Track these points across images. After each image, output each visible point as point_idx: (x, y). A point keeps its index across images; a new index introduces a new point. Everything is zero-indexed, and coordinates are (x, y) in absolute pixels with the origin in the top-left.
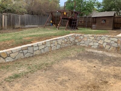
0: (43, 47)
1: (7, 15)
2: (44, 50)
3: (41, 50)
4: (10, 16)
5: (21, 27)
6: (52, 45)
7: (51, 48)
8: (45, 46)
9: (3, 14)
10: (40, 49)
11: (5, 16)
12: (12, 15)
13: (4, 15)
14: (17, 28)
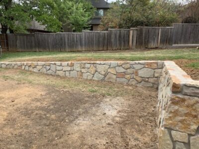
0: (69, 69)
1: (137, 30)
2: (70, 73)
3: (65, 71)
4: (141, 30)
5: (161, 46)
6: (83, 70)
7: (80, 73)
8: (72, 69)
9: (131, 28)
10: (63, 70)
11: (133, 32)
12: (144, 29)
13: (132, 30)
14: (153, 48)
